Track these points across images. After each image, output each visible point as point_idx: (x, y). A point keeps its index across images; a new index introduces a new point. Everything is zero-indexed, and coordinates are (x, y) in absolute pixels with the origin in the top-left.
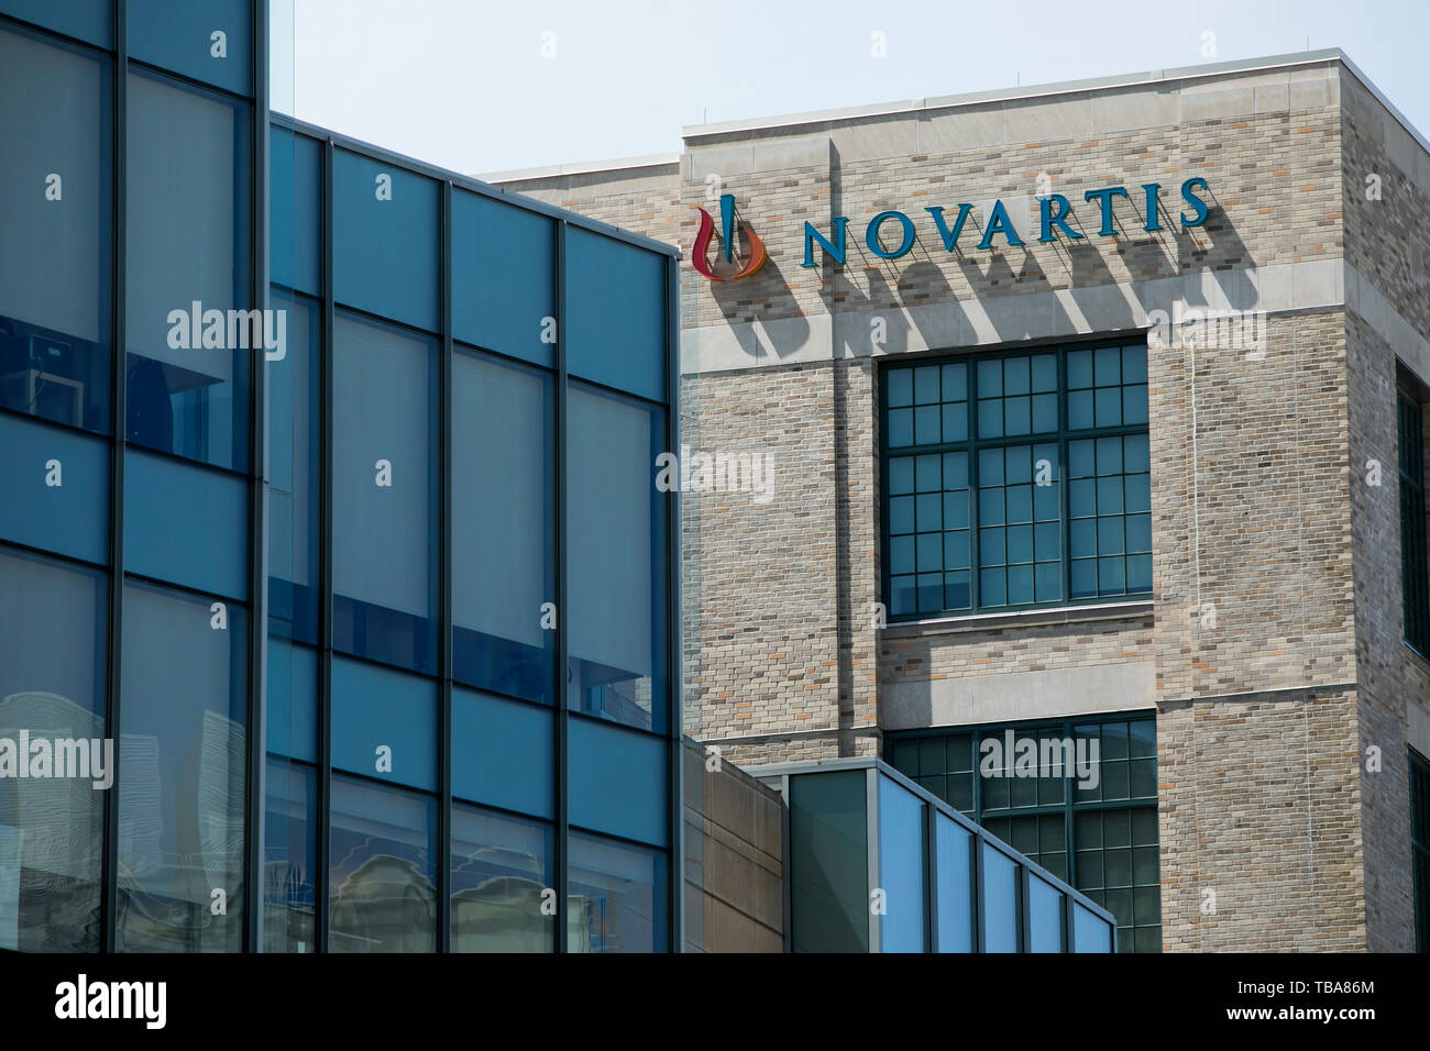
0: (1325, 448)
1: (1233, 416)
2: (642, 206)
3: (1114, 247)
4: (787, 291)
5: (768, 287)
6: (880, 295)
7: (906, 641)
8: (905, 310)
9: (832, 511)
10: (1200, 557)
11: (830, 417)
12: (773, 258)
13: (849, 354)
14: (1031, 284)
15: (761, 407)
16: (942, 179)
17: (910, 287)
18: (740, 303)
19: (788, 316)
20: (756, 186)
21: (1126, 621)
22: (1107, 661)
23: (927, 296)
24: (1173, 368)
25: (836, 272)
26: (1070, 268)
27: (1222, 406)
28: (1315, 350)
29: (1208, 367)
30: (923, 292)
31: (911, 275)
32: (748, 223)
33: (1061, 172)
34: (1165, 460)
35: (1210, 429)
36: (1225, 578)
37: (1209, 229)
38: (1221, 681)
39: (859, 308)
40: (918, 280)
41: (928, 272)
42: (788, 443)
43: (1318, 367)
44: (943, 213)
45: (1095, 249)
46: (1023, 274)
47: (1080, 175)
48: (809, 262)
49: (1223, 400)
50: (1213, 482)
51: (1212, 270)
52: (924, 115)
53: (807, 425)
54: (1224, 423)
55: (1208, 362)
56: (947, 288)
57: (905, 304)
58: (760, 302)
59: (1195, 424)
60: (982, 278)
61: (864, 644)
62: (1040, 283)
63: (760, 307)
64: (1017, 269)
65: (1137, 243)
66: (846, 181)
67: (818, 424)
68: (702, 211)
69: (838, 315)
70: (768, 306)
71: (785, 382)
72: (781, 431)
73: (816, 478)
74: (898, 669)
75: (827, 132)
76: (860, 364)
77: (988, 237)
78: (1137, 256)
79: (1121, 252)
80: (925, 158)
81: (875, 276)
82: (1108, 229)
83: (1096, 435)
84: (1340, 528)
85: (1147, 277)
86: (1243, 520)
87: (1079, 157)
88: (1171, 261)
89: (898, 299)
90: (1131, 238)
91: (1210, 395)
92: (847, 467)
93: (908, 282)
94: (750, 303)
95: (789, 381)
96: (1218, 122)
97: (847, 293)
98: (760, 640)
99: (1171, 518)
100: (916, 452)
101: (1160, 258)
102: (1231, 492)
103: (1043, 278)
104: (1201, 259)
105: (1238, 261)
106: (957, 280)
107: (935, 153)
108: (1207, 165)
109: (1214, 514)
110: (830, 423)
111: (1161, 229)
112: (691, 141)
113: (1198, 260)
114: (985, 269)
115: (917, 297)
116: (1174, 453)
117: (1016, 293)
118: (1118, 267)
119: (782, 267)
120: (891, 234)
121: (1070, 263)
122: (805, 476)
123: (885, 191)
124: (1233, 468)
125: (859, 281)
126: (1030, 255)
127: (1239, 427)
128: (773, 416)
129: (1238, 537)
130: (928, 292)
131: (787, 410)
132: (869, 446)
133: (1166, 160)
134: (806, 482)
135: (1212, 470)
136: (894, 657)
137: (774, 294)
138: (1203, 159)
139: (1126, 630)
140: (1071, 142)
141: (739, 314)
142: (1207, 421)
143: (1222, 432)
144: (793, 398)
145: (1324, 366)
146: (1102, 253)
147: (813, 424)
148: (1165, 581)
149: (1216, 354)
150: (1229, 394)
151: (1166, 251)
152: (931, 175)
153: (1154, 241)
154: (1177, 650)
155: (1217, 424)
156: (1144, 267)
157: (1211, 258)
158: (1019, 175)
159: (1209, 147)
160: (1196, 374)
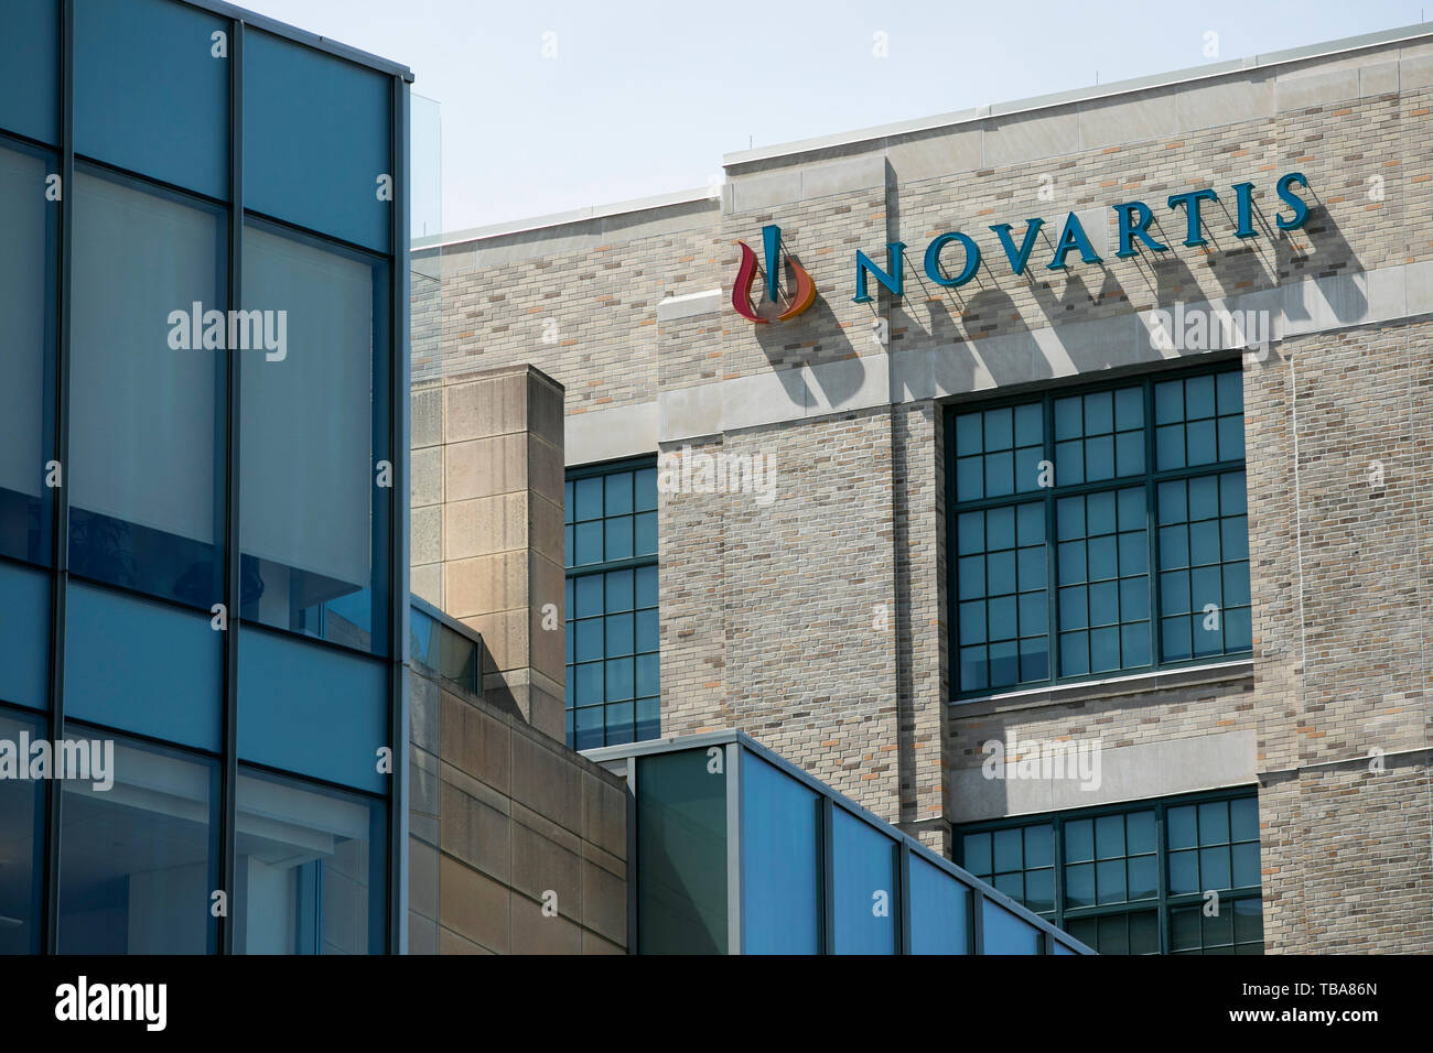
1: (1339, 442)
2: (682, 247)
3: (1204, 259)
4: (839, 331)
5: (818, 327)
6: (943, 329)
7: (976, 720)
8: (970, 344)
9: (890, 576)
10: (1305, 606)
11: (887, 469)
12: (823, 295)
13: (908, 397)
14: (1110, 306)
15: (810, 462)
16: (1010, 195)
17: (976, 317)
18: (786, 348)
19: (840, 359)
20: (804, 215)
21: (1224, 684)
22: (1204, 732)
23: (994, 327)
24: (1271, 392)
25: (893, 306)
26: (1154, 285)
27: (1327, 431)
29: (1310, 388)
30: (990, 322)
31: (977, 304)
32: (795, 258)
33: (1144, 178)
34: (1264, 497)
35: (1315, 459)
36: (1334, 628)
37: (1310, 232)
38: (1331, 746)
39: (920, 344)
40: (985, 309)
41: (996, 300)
42: (841, 501)
44: (1010, 231)
45: (1183, 263)
46: (1102, 296)
47: (1164, 180)
48: (862, 296)
49: (1328, 425)
50: (1319, 519)
51: (1315, 278)
52: (990, 124)
53: (862, 479)
54: (1329, 451)
55: (1311, 382)
56: (1017, 317)
57: (971, 338)
58: (808, 345)
59: (1297, 454)
60: (1055, 303)
61: (928, 725)
62: (1120, 305)
63: (810, 350)
64: (1095, 291)
65: (1230, 253)
66: (904, 203)
67: (874, 478)
68: (744, 246)
69: (896, 355)
70: (818, 349)
71: (837, 433)
72: (833, 488)
73: (872, 539)
74: (968, 752)
75: (882, 150)
76: (921, 408)
77: (1061, 255)
78: (1228, 267)
79: (1211, 264)
80: (991, 172)
81: (936, 308)
82: (1195, 238)
83: (1189, 475)
85: (1241, 290)
86: (1353, 560)
87: (1163, 160)
88: (1268, 271)
89: (963, 333)
90: (1223, 248)
91: (1314, 420)
92: (907, 525)
93: (973, 312)
94: (798, 346)
95: (841, 432)
96: (1319, 110)
97: (906, 329)
98: (811, 727)
99: (1271, 562)
100: (986, 506)
101: (1256, 269)
102: (1339, 529)
103: (1125, 298)
104: (1302, 266)
105: (1344, 265)
106: (1029, 308)
107: (1003, 166)
108: (1308, 159)
109: (1320, 555)
110: (888, 476)
111: (1254, 234)
112: (733, 170)
113: (1297, 267)
114: (1059, 292)
115: (983, 329)
116: (1273, 489)
117: (1095, 318)
118: (1208, 281)
119: (833, 304)
120: (953, 259)
121: (1154, 279)
122: (860, 537)
123: (948, 212)
124: (1340, 501)
125: (919, 314)
126: (1110, 275)
127: (1347, 455)
128: (824, 472)
129: (1348, 580)
130: (996, 322)
131: (840, 464)
132: (931, 499)
133: (1261, 157)
134: (862, 544)
135: (1317, 505)
136: (962, 739)
137: (825, 335)
138: (1302, 153)
139: (1224, 695)
140: (1154, 144)
141: (786, 360)
142: (1311, 450)
143: (1328, 461)
144: (845, 450)
146: (1190, 267)
147: (868, 478)
148: (1266, 636)
149: (1319, 373)
150: (1335, 417)
151: (1262, 260)
152: (999, 191)
153: (1249, 250)
154: (1281, 714)
155: (1322, 452)
156: (1238, 279)
157: (1313, 264)
158: (1097, 185)
159: (1308, 139)
160: (1298, 397)
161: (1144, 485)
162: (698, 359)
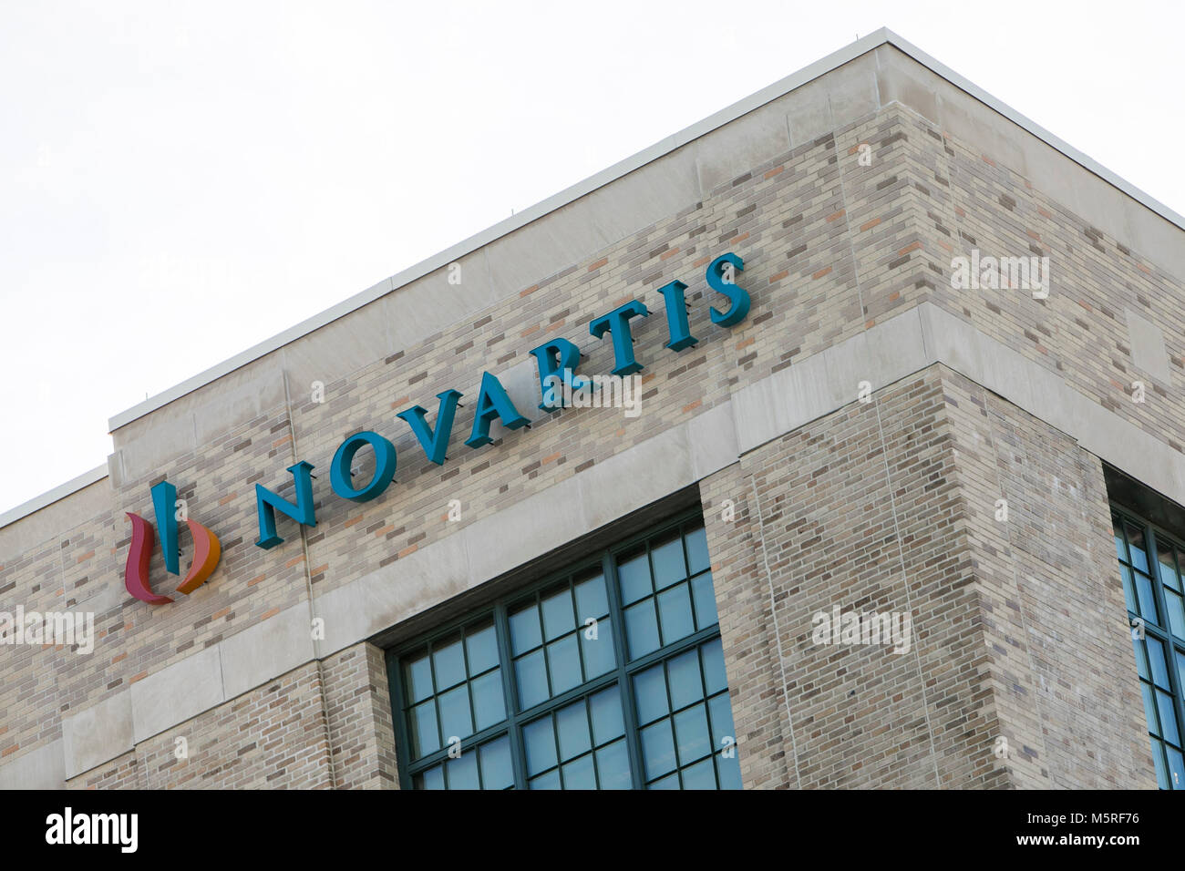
0: (941, 567)
1: (818, 564)
2: (79, 545)
3: (644, 387)
5: (227, 592)
6: (366, 554)
11: (319, 739)
12: (230, 552)
14: (548, 474)
16: (424, 375)
17: (402, 530)
18: (198, 625)
19: (255, 622)
20: (204, 464)
23: (423, 535)
25: (310, 543)
26: (594, 436)
27: (802, 554)
28: (909, 438)
29: (777, 508)
30: (416, 532)
31: (401, 514)
33: (567, 313)
34: (743, 655)
35: (793, 592)
37: (756, 322)
39: (343, 580)
40: (411, 518)
41: (421, 503)
43: (916, 460)
44: (422, 413)
46: (537, 465)
47: (589, 309)
48: (271, 539)
49: (803, 546)
50: (804, 663)
52: (393, 297)
53: (293, 760)
54: (807, 577)
55: (777, 500)
56: (447, 516)
57: (399, 556)
58: (220, 616)
59: (771, 592)
60: (487, 488)
62: (559, 469)
65: (672, 375)
66: (310, 419)
68: (133, 517)
69: (317, 601)
70: (231, 617)
71: (260, 711)
77: (483, 428)
78: (671, 390)
79: (653, 392)
80: (400, 355)
81: (358, 532)
83: (665, 659)
84: (976, 672)
85: (689, 414)
86: (850, 703)
87: (586, 286)
91: (785, 546)
93: (398, 525)
94: (209, 620)
95: (264, 709)
96: (747, 177)
97: (326, 567)
99: (759, 732)
101: (703, 384)
102: (829, 670)
103: (562, 460)
104: (751, 365)
105: (797, 351)
107: (412, 343)
108: (740, 239)
109: (812, 708)
110: (321, 747)
112: (120, 433)
113: (746, 368)
114: (489, 474)
115: (412, 541)
116: (752, 641)
117: (533, 493)
119: (243, 559)
123: (359, 415)
125: (338, 544)
127: (828, 576)
128: (251, 763)
129: (847, 729)
130: (423, 528)
131: (267, 748)
133: (692, 251)
135: (801, 647)
137: (236, 598)
138: (735, 232)
140: (574, 269)
141: (197, 641)
142: (787, 582)
144: (272, 729)
145: (924, 455)
147: (300, 756)
149: (785, 486)
150: (810, 534)
152: (411, 373)
155: (798, 581)
156: (684, 402)
157: (764, 359)
158: (518, 336)
159: (741, 214)
160: (765, 523)
161: (616, 683)
162: (101, 667)
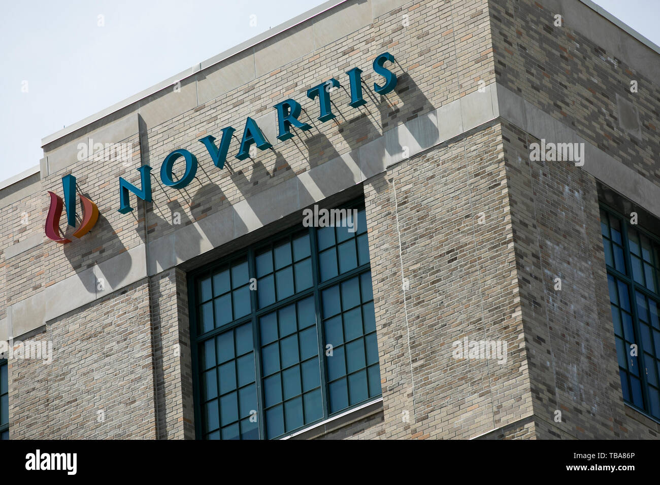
0: (495, 233)
1: (427, 229)
2: (23, 209)
3: (336, 129)
4: (115, 236)
5: (101, 237)
6: (179, 218)
8: (196, 224)
9: (151, 394)
10: (412, 348)
11: (147, 321)
12: (104, 215)
13: (160, 269)
14: (282, 175)
15: (99, 330)
16: (216, 118)
17: (199, 205)
18: (84, 256)
19: (115, 255)
20: (92, 166)
21: (369, 419)
23: (210, 209)
24: (383, 207)
25: (148, 211)
26: (307, 155)
27: (418, 224)
28: (481, 160)
29: (406, 198)
30: (207, 206)
31: (198, 197)
32: (87, 195)
33: (296, 85)
34: (383, 280)
35: (412, 245)
36: (431, 359)
37: (399, 92)
39: (165, 233)
40: (203, 199)
41: (211, 190)
42: (120, 351)
43: (484, 172)
44: (214, 141)
45: (324, 135)
46: (275, 170)
47: (308, 83)
48: (125, 208)
49: (418, 220)
50: (417, 285)
51: (404, 123)
52: (200, 75)
53: (132, 333)
54: (421, 237)
55: (406, 193)
56: (224, 198)
57: (196, 220)
58: (96, 251)
59: (400, 244)
60: (247, 183)
62: (287, 173)
63: (98, 254)
64: (270, 168)
65: (352, 121)
66: (151, 142)
67: (139, 330)
68: (52, 194)
69: (149, 243)
70: (102, 251)
71: (115, 305)
72: (114, 343)
73: (140, 371)
75: (136, 111)
76: (167, 275)
77: (246, 146)
78: (351, 131)
79: (341, 131)
80: (203, 107)
81: (175, 206)
82: (327, 115)
83: (340, 282)
84: (511, 292)
85: (360, 144)
86: (440, 308)
87: (307, 70)
88: (377, 127)
89: (191, 217)
90: (348, 118)
91: (409, 219)
92: (162, 357)
93: (197, 202)
94: (90, 253)
95: (118, 303)
96: (400, 10)
97: (156, 224)
99: (390, 324)
100: (216, 334)
101: (369, 126)
102: (430, 289)
103: (289, 168)
104: (396, 117)
105: (421, 109)
106: (230, 190)
107: (211, 101)
108: (394, 45)
109: (419, 310)
110: (148, 326)
111: (363, 102)
112: (47, 148)
113: (393, 118)
114: (248, 175)
115: (204, 211)
116: (388, 273)
117: (272, 186)
118: (341, 145)
119: (110, 219)
120: (180, 166)
121: (307, 151)
122: (132, 372)
123: (177, 140)
124: (429, 270)
125: (165, 216)
126: (279, 155)
127: (432, 237)
128: (109, 333)
129: (438, 323)
130: (210, 204)
131: (118, 325)
132: (176, 335)
133: (367, 52)
134: (133, 377)
135: (415, 276)
137: (106, 241)
138: (390, 41)
139: (370, 426)
140: (301, 60)
141: (83, 264)
142: (408, 239)
143: (422, 243)
144: (122, 315)
145: (488, 169)
146: (328, 137)
147: (136, 331)
148: (389, 376)
149: (411, 186)
150: (423, 213)
151: (372, 120)
152: (208, 118)
153: (364, 115)
154: (402, 429)
155: (416, 239)
156: (357, 137)
157: (403, 113)
158: (268, 98)
159: (394, 30)
160: (398, 206)
161: (313, 295)
162: (31, 278)
